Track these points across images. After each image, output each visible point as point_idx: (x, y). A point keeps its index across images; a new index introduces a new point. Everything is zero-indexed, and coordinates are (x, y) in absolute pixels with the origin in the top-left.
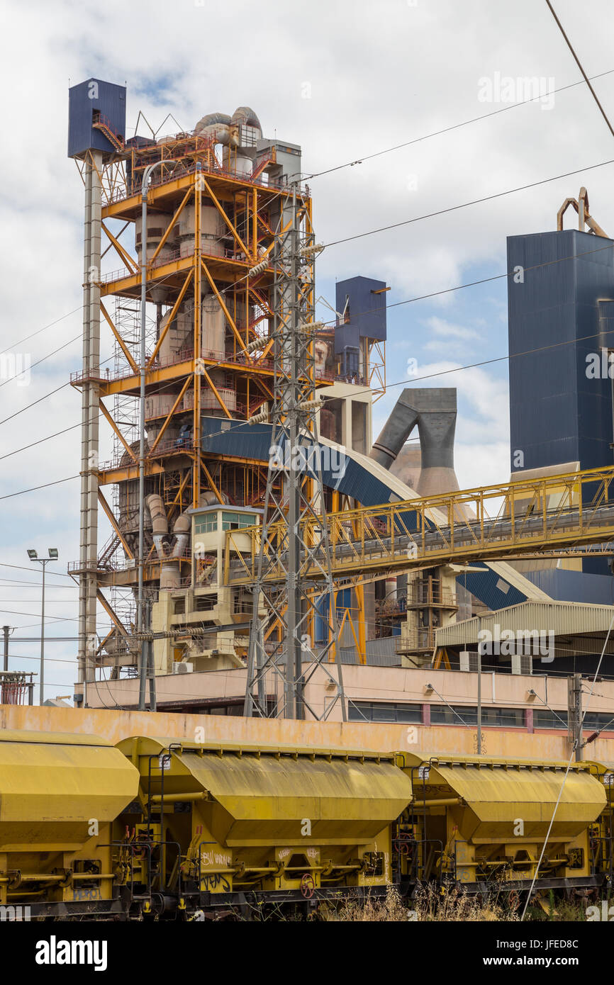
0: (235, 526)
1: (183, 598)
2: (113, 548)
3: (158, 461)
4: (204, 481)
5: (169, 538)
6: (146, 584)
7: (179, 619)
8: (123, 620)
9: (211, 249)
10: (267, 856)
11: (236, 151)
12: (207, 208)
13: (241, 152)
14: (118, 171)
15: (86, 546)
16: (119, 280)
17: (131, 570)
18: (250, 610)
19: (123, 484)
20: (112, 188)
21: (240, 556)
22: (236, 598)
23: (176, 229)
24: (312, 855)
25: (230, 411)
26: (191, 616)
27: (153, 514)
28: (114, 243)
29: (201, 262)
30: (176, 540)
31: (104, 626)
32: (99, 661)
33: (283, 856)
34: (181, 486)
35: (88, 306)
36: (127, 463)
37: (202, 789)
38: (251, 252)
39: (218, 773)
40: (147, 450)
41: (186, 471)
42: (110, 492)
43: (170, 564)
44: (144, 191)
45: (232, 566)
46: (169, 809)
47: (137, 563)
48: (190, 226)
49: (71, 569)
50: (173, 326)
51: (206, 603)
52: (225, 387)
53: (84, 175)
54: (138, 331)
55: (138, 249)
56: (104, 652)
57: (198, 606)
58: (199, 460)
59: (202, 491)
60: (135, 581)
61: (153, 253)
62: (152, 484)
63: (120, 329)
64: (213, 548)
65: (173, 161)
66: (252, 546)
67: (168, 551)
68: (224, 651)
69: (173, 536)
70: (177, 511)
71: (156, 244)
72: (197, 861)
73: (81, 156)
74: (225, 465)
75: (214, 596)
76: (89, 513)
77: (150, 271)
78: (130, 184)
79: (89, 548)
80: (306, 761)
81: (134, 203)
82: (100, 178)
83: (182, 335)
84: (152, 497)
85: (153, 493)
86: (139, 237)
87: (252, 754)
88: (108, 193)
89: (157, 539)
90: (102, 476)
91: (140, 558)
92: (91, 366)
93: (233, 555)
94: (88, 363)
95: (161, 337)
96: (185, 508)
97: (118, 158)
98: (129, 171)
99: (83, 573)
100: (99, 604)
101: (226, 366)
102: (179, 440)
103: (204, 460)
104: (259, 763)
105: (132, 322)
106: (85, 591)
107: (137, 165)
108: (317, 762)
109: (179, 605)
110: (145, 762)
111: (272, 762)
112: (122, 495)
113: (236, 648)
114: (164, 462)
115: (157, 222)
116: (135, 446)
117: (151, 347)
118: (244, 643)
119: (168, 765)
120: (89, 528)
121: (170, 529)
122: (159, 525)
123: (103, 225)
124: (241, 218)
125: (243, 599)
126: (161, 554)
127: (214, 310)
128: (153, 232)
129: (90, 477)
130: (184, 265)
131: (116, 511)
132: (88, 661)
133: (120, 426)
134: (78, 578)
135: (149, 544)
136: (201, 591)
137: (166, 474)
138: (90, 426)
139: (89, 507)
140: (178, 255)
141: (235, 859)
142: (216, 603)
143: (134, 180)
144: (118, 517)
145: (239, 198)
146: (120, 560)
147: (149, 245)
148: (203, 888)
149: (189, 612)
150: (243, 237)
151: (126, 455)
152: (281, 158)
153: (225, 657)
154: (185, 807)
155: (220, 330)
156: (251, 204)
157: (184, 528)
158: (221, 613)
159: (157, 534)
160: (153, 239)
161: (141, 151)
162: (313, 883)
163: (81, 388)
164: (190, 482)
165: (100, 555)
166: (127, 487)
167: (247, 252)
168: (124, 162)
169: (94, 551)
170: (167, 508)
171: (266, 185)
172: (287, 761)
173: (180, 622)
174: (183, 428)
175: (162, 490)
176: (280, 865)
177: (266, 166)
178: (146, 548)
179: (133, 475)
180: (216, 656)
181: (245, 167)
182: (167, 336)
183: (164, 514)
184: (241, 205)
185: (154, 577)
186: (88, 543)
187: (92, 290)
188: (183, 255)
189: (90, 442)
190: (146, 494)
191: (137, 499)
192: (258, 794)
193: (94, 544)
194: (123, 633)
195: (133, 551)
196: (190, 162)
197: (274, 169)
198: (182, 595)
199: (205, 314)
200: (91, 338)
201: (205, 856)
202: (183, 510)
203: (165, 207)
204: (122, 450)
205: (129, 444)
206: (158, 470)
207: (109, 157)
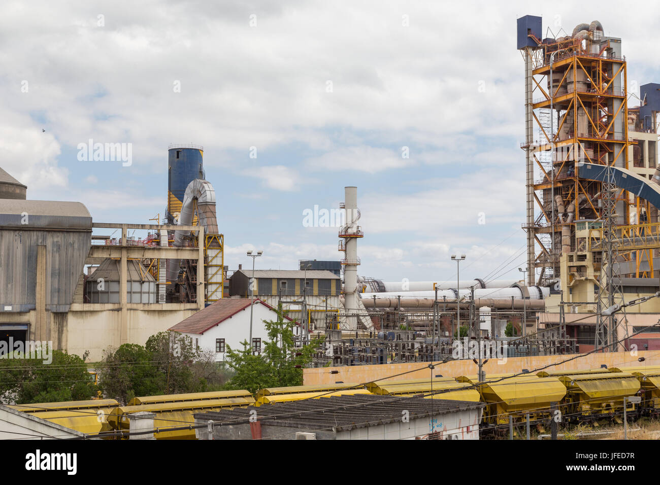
0: (593, 228)
1: (573, 256)
2: (541, 217)
3: (560, 182)
4: (580, 189)
5: (565, 215)
6: (556, 233)
7: (571, 264)
8: (546, 247)
9: (581, 88)
10: (599, 405)
11: (591, 42)
12: (579, 70)
13: (594, 42)
14: (539, 54)
15: (529, 216)
16: (541, 102)
17: (549, 227)
18: (601, 262)
19: (544, 190)
20: (536, 61)
21: (595, 239)
22: (594, 256)
23: (566, 79)
24: (612, 404)
25: (591, 159)
26: (576, 263)
27: (558, 204)
28: (538, 85)
29: (577, 95)
30: (568, 216)
31: (538, 250)
32: (536, 265)
33: (604, 405)
34: (570, 192)
35: (527, 114)
36: (546, 181)
37: (582, 391)
38: (599, 88)
39: (586, 386)
40: (555, 176)
41: (572, 186)
42: (539, 193)
43: (566, 226)
44: (551, 64)
45: (592, 243)
46: (574, 395)
47: (552, 224)
48: (571, 78)
49: (523, 226)
50: (565, 122)
51: (582, 258)
52: (588, 148)
53: (524, 57)
54: (549, 122)
55: (549, 88)
56: (538, 261)
57: (579, 259)
58: (577, 181)
59: (579, 194)
60: (551, 231)
61: (556, 90)
62: (557, 191)
63: (541, 122)
64: (585, 237)
65: (563, 50)
66: (601, 235)
67: (565, 220)
68: (590, 278)
69: (567, 214)
70: (568, 203)
71: (557, 86)
72: (581, 408)
73: (523, 49)
74: (589, 182)
75: (586, 255)
76: (530, 203)
77: (554, 99)
78: (544, 59)
79: (531, 217)
80: (610, 380)
81: (546, 69)
82: (531, 58)
83: (569, 126)
84: (557, 197)
85: (558, 194)
86: (549, 83)
87: (595, 380)
88: (535, 63)
89: (560, 215)
90: (536, 187)
91: (553, 222)
92: (529, 140)
93: (593, 239)
94: (528, 139)
95: (560, 127)
96: (571, 201)
97: (539, 48)
98: (544, 53)
99: (529, 228)
100: (535, 241)
101: (589, 140)
102: (569, 172)
103: (579, 181)
104: (597, 382)
105: (547, 119)
106: (530, 235)
107: (548, 52)
108: (613, 380)
109: (571, 258)
110: (567, 383)
111: (601, 381)
112: (544, 194)
113: (594, 276)
114: (562, 182)
115: (557, 77)
116: (549, 173)
117: (556, 131)
118: (598, 274)
119: (573, 384)
120: (530, 209)
121: (565, 210)
122: (561, 209)
123: (533, 78)
124: (594, 73)
125: (597, 257)
126: (562, 222)
127: (583, 115)
128: (555, 81)
129: (530, 188)
130: (569, 97)
131: (542, 201)
132: (531, 265)
133: (542, 164)
134: (526, 230)
135: (556, 216)
136: (580, 253)
137: (563, 187)
138: (530, 166)
139: (530, 200)
140: (567, 92)
141: (591, 406)
142: (586, 258)
143: (547, 59)
144: (542, 204)
145: (593, 64)
146: (544, 222)
147: (553, 86)
148: (583, 414)
149: (575, 261)
150: (595, 81)
151: (545, 177)
152: (612, 45)
153: (590, 280)
154: (578, 395)
155: (586, 124)
156: (599, 66)
157: (572, 210)
158: (588, 262)
159: (560, 213)
160: (555, 84)
161: (550, 45)
162: (613, 411)
163: (525, 149)
164: (574, 189)
165: (535, 220)
166: (546, 191)
167: (597, 89)
168: (542, 50)
169: (533, 219)
170: (564, 201)
171: (606, 58)
172: (605, 380)
173: (572, 265)
174: (570, 167)
175: (562, 194)
176: (603, 407)
177: (606, 48)
178: (555, 218)
179: (549, 187)
180: (587, 279)
181: (596, 49)
182: (563, 126)
183: (563, 204)
184: (594, 67)
185: (559, 230)
186: (530, 215)
187: (529, 107)
188: (569, 92)
189: (530, 172)
190: (555, 195)
191: (551, 196)
192: (597, 391)
193: (533, 216)
194: (546, 253)
195: (549, 218)
196: (571, 50)
197: (609, 50)
198: (572, 254)
199: (579, 117)
200: (529, 128)
201: (583, 406)
202: (571, 202)
203: (561, 70)
204: (544, 175)
205: (547, 171)
206: (559, 185)
207: (535, 48)
